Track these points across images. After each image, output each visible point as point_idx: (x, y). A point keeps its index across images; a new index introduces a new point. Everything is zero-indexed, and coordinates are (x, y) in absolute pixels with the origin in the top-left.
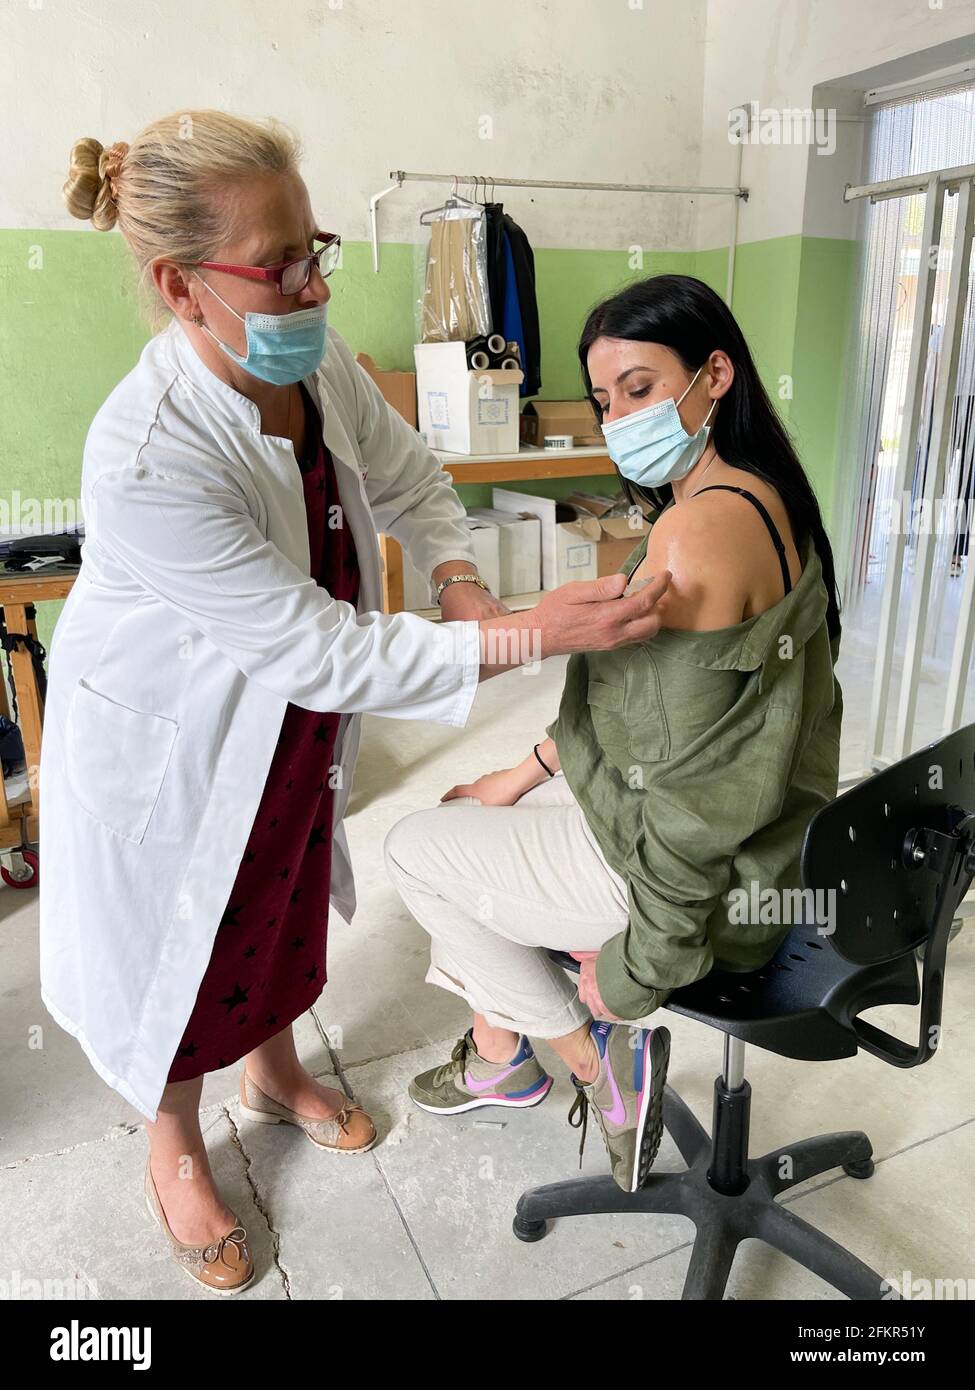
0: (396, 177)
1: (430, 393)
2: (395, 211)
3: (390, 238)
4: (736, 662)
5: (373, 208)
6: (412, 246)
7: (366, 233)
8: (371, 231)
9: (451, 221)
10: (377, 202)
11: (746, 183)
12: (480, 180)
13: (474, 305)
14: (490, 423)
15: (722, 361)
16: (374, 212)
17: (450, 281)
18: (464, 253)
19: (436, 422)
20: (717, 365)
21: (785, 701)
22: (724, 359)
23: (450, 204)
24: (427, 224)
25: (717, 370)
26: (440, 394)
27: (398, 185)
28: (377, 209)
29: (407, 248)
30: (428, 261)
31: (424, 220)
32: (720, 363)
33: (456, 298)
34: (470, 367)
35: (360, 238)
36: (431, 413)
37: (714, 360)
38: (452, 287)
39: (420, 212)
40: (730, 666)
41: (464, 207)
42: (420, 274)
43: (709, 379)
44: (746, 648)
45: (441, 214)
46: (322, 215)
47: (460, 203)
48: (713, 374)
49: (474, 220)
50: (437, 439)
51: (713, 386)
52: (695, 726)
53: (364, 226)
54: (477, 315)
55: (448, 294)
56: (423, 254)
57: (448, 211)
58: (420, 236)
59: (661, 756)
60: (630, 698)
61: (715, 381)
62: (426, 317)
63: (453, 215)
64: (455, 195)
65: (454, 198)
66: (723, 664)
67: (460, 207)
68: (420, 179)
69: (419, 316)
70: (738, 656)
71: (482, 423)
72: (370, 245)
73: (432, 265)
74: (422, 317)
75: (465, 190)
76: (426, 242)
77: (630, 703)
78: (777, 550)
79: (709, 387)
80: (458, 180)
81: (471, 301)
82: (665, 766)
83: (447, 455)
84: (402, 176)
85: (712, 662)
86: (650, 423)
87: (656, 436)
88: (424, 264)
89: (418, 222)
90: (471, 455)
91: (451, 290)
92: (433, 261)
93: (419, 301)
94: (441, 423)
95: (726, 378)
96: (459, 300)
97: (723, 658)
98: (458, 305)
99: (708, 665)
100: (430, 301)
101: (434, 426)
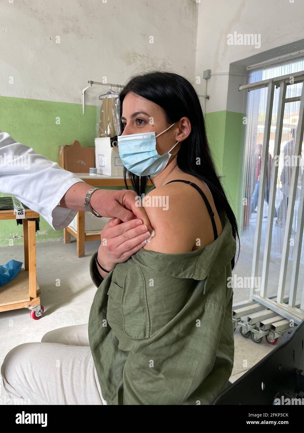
0: (90, 83)
1: (99, 155)
2: (91, 95)
3: (89, 104)
4: (193, 274)
5: (83, 93)
6: (96, 106)
7: (81, 101)
8: (82, 100)
9: (109, 98)
10: (85, 92)
11: (208, 94)
12: (119, 86)
13: (116, 126)
14: (119, 166)
15: (186, 123)
16: (83, 95)
17: (108, 118)
18: (113, 109)
19: (101, 165)
20: (184, 125)
21: (215, 300)
22: (188, 123)
23: (109, 93)
24: (101, 99)
25: (183, 127)
26: (102, 155)
27: (91, 85)
28: (85, 94)
29: (94, 107)
30: (101, 111)
31: (101, 98)
32: (185, 124)
33: (110, 124)
34: (112, 146)
35: (79, 103)
36: (99, 162)
37: (183, 122)
38: (109, 119)
39: (99, 95)
40: (189, 276)
41: (113, 94)
42: (98, 115)
43: (177, 131)
44: (198, 266)
45: (106, 96)
46: (65, 94)
47: (112, 93)
48: (181, 129)
49: (116, 98)
50: (101, 171)
51: (179, 134)
52: (166, 314)
53: (80, 99)
54: (117, 130)
55: (107, 123)
56: (100, 109)
57: (108, 95)
58: (99, 103)
59: (145, 335)
60: (127, 296)
61: (181, 132)
62: (100, 129)
63: (110, 96)
64: (111, 90)
65: (110, 91)
66: (185, 275)
67: (112, 94)
68: (99, 84)
69: (97, 129)
70: (193, 271)
71: (116, 166)
72: (82, 105)
73: (102, 113)
74: (98, 130)
75: (114, 89)
76: (100, 106)
77: (126, 299)
78: (210, 215)
79: (177, 134)
80: (112, 85)
81: (115, 125)
82: (147, 341)
83: (104, 176)
84: (92, 83)
85: (179, 273)
86: (141, 142)
87: (142, 149)
88: (100, 112)
89: (98, 98)
90: (111, 176)
91: (108, 121)
92: (103, 111)
93: (97, 124)
94: (102, 165)
95: (187, 132)
96: (111, 125)
97: (185, 271)
98: (111, 126)
99: (176, 275)
100: (101, 125)
101: (100, 166)
